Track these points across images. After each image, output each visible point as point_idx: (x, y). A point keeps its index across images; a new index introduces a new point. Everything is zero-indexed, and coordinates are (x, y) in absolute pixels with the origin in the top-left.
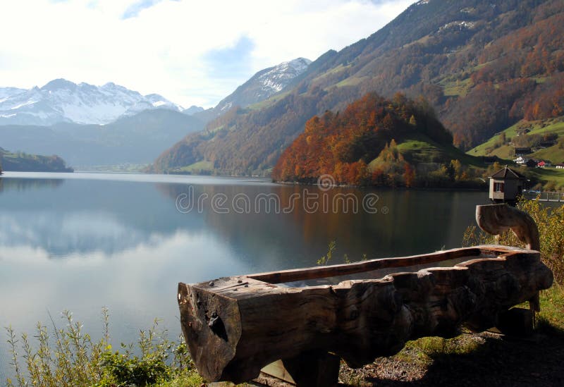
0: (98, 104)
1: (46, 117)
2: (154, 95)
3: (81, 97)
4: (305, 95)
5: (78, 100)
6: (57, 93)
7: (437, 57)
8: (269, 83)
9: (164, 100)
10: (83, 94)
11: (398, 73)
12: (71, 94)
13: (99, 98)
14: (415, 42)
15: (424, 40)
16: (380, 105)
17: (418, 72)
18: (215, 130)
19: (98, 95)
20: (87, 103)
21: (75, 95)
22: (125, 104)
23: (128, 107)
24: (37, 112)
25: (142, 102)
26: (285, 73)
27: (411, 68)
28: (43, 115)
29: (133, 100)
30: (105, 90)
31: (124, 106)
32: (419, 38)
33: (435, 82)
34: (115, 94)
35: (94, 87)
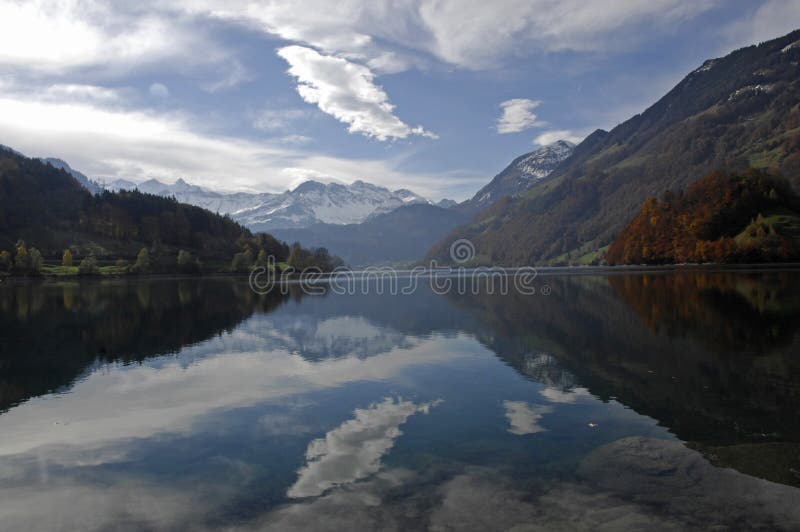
0: (347, 203)
1: (298, 220)
2: (402, 190)
3: (330, 198)
4: (583, 178)
5: (328, 201)
6: (307, 195)
7: (731, 127)
8: (528, 169)
9: (413, 195)
10: (332, 195)
11: (687, 148)
12: (321, 195)
13: (349, 197)
14: (702, 114)
15: (713, 110)
16: (732, 181)
17: (710, 146)
18: (486, 222)
19: (348, 195)
20: (336, 204)
21: (325, 196)
22: (374, 202)
23: (377, 205)
24: (289, 216)
25: (391, 198)
26: (545, 157)
27: (701, 141)
28: (295, 218)
29: (382, 197)
30: (353, 189)
31: (373, 204)
32: (706, 108)
33: (736, 155)
34: (363, 192)
35: (342, 186)
